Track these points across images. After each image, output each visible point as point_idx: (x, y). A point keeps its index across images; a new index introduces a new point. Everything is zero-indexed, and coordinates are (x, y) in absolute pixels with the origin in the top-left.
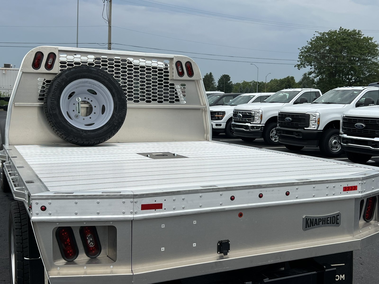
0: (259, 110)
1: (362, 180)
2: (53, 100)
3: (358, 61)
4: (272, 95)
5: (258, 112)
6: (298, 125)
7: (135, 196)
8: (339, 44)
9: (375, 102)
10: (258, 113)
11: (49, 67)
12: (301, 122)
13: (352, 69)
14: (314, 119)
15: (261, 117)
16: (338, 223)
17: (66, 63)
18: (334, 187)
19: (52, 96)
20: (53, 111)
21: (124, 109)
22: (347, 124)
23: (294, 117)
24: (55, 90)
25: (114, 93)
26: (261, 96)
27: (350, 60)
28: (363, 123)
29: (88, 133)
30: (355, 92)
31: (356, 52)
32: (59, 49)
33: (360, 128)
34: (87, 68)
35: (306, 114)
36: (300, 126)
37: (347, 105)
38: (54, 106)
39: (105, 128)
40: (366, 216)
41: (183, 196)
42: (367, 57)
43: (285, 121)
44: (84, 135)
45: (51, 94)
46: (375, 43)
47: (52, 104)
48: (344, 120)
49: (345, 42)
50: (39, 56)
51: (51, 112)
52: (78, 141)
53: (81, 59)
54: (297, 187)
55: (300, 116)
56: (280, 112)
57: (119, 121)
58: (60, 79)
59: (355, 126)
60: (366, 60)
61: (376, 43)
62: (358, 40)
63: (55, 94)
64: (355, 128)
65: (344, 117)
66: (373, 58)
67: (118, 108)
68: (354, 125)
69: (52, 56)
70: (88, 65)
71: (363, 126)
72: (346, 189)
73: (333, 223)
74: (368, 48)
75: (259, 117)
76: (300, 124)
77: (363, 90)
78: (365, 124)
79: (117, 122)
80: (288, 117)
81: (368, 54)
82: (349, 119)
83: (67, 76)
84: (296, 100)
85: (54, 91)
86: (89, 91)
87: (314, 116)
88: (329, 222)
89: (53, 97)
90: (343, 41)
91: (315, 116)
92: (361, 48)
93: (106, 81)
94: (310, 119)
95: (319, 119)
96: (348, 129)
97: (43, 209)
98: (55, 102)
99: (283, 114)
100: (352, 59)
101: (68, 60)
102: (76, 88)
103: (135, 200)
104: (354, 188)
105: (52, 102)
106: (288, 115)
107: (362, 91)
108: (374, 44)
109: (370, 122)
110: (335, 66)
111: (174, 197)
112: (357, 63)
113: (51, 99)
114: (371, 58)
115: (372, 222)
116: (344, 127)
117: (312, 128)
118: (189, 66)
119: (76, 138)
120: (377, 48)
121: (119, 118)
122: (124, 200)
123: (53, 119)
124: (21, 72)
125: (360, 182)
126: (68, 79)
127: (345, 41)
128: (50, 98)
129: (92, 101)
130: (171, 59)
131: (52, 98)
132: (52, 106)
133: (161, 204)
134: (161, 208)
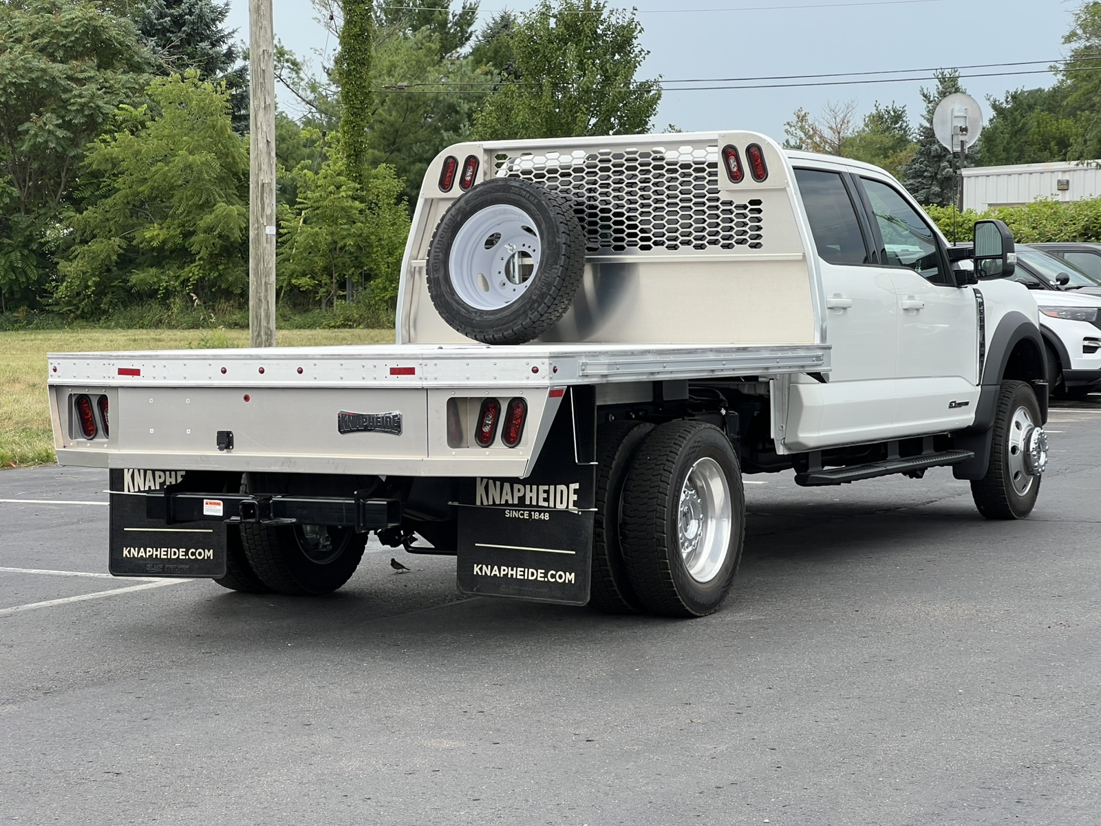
2: (438, 251)
11: (466, 185)
19: (437, 244)
20: (435, 273)
38: (438, 262)
41: (164, 362)
45: (437, 239)
47: (434, 259)
50: (450, 166)
54: (315, 362)
57: (544, 291)
58: (455, 208)
63: (442, 240)
67: (544, 263)
69: (473, 162)
83: (467, 201)
88: (380, 424)
89: (438, 246)
93: (533, 207)
97: (55, 370)
98: (441, 256)
111: (154, 362)
118: (755, 154)
122: (104, 361)
124: (423, 199)
126: (468, 209)
129: (534, 250)
133: (139, 370)
134: (139, 375)
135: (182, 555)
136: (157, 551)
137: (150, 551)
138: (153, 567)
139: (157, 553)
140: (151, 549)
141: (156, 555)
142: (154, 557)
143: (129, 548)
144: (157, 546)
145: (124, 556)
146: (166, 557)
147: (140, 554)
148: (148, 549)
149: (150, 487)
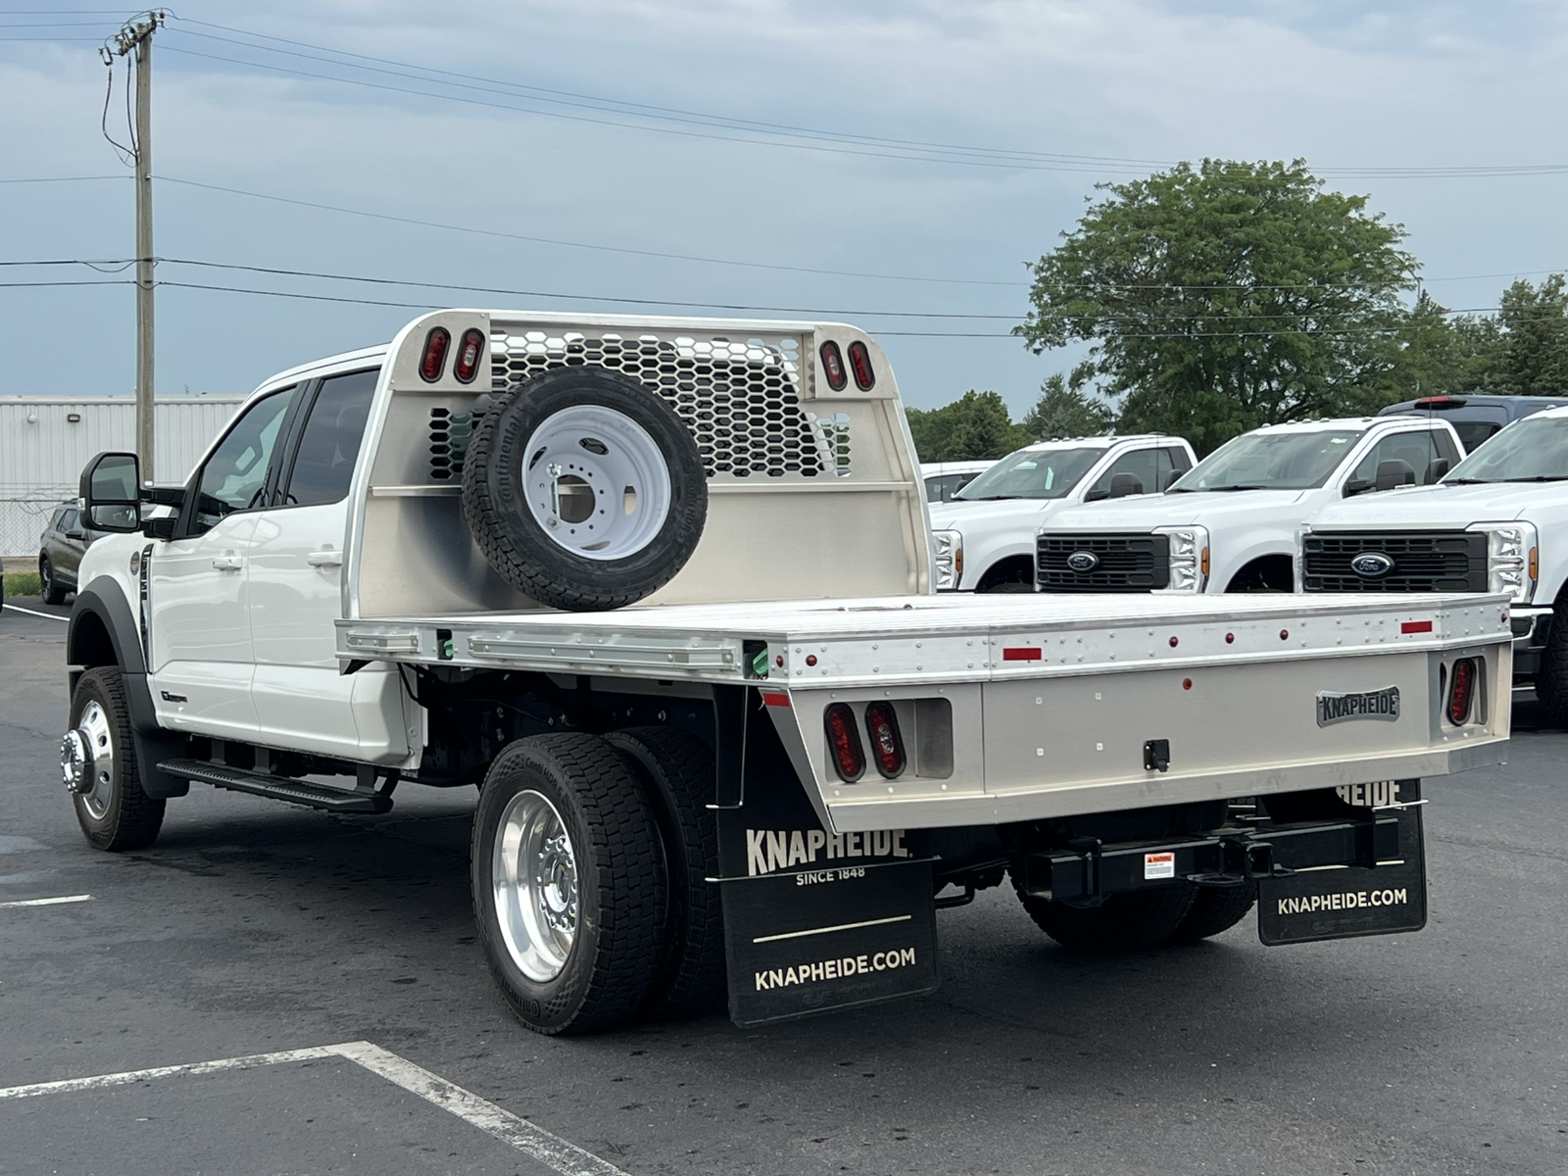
0: (947, 530)
1: (1442, 608)
2: (505, 471)
3: (1307, 311)
4: (984, 471)
5: (945, 540)
6: (1124, 582)
7: (992, 631)
8: (1216, 230)
9: (1420, 477)
10: (943, 543)
11: (465, 373)
12: (1134, 569)
13: (1281, 348)
14: (1188, 551)
15: (960, 560)
16: (1394, 713)
17: (504, 360)
18: (1381, 623)
19: (501, 461)
20: (507, 505)
21: (700, 493)
22: (1322, 562)
23: (1105, 548)
24: (508, 442)
25: (668, 446)
26: (944, 474)
27: (1273, 309)
28: (1383, 552)
29: (608, 570)
30: (1336, 441)
31: (1297, 267)
32: (492, 317)
33: (1372, 571)
34: (586, 374)
35: (1153, 533)
36: (1130, 583)
37: (1309, 492)
38: (507, 490)
39: (654, 554)
40: (1454, 711)
41: (1079, 634)
42: (1350, 290)
43: (1069, 568)
44: (598, 575)
45: (498, 454)
46: (1376, 222)
47: (502, 484)
48: (1310, 548)
49: (1243, 223)
50: (436, 343)
51: (502, 509)
52: (581, 596)
53: (546, 346)
54: (1302, 620)
55: (1131, 541)
56: (1042, 533)
57: (691, 531)
58: (518, 408)
59: (1354, 567)
60: (1346, 304)
61: (1383, 224)
62: (1297, 208)
63: (507, 455)
64: (1354, 573)
65: (1307, 537)
66: (1373, 292)
67: (683, 492)
68: (1350, 562)
69: (474, 339)
70: (567, 365)
71: (1384, 564)
72: (1408, 628)
73: (1383, 712)
74: (1351, 250)
75: (951, 560)
76: (1131, 575)
77: (1369, 429)
78: (1393, 557)
79: (684, 533)
80: (1080, 549)
81: (1351, 279)
82: (1327, 542)
83: (535, 398)
84: (1095, 486)
85: (506, 447)
86: (584, 443)
87: (1185, 541)
88: (1373, 708)
89: (504, 464)
90: (1234, 216)
91: (1191, 538)
92: (1315, 248)
93: (644, 411)
94: (1172, 555)
95: (1206, 552)
96: (1326, 580)
97: (811, 661)
98: (511, 479)
99: (1058, 542)
100: (1280, 302)
101: (512, 351)
102: (552, 435)
103: (993, 638)
104: (1426, 627)
105: (502, 479)
106: (1079, 542)
107: (1363, 433)
108: (1373, 227)
109: (1411, 549)
110: (1206, 341)
111: (1062, 635)
112: (1304, 319)
113: (498, 469)
114: (1367, 294)
115: (1468, 725)
116: (1310, 572)
117: (1181, 588)
118: (861, 354)
119: (575, 584)
120: (1388, 246)
121: (689, 521)
122: (969, 639)
123: (509, 528)
124: (391, 392)
125: (1438, 612)
126: (539, 410)
127: (1240, 216)
128: (496, 466)
129: (590, 475)
130: (805, 336)
131: (501, 467)
132: (504, 490)
133: (1039, 650)
134: (1039, 658)
135: (863, 967)
136: (817, 968)
137: (805, 972)
138: (815, 998)
139: (818, 972)
140: (807, 968)
141: (818, 976)
142: (814, 979)
143: (765, 973)
144: (816, 959)
145: (758, 988)
146: (834, 975)
147: (788, 979)
148: (801, 968)
149: (798, 860)
